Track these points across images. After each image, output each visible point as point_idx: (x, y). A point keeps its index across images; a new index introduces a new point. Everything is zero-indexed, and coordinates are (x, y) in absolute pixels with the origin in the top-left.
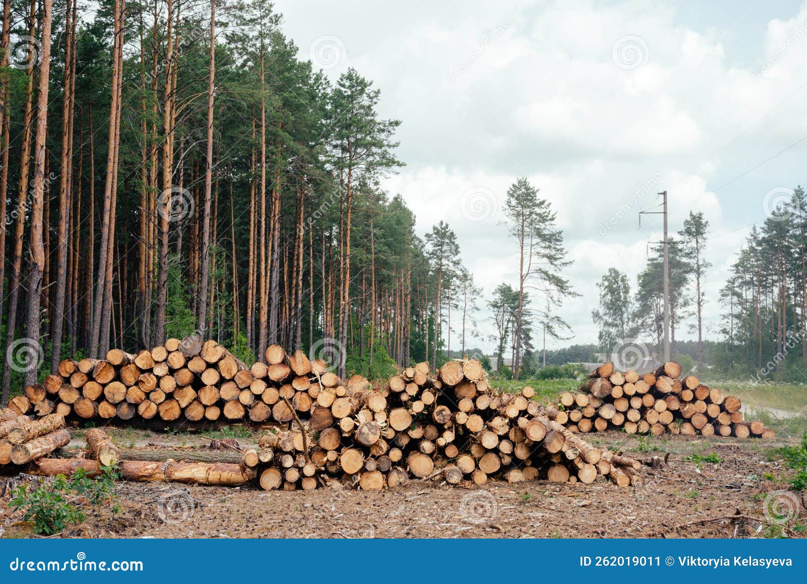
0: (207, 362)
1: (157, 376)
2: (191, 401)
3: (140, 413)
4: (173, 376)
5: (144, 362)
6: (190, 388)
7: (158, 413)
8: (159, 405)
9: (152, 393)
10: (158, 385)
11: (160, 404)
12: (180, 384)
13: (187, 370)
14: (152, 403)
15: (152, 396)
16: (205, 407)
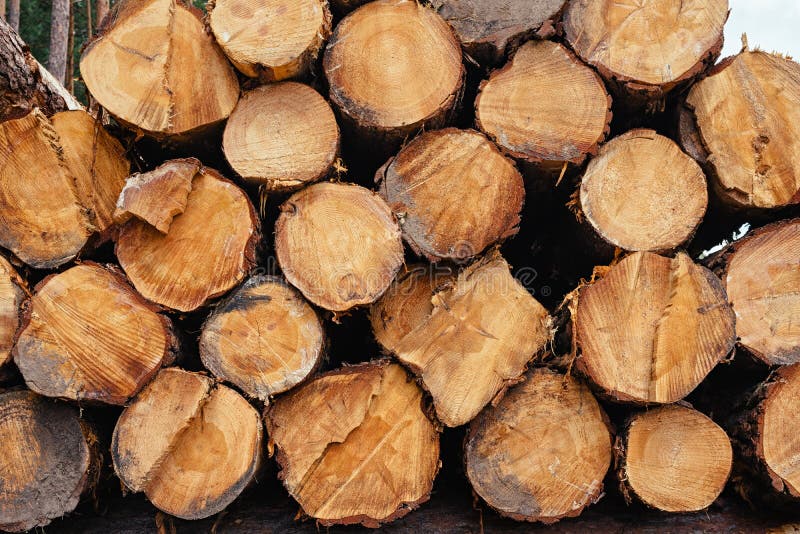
0: (613, 85)
1: (252, 188)
2: (512, 373)
3: (134, 477)
4: (374, 187)
5: (149, 75)
6: (500, 273)
7: (270, 467)
8: (272, 408)
9: (221, 321)
10: (264, 257)
11: (286, 397)
12: (426, 245)
13: (473, 140)
14: (227, 396)
15: (219, 338)
16: (619, 414)
